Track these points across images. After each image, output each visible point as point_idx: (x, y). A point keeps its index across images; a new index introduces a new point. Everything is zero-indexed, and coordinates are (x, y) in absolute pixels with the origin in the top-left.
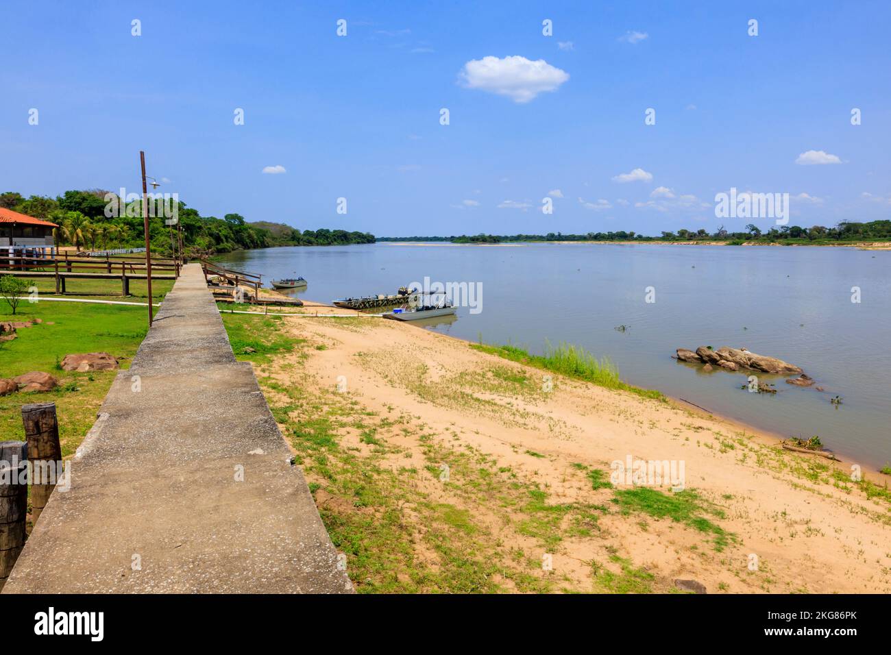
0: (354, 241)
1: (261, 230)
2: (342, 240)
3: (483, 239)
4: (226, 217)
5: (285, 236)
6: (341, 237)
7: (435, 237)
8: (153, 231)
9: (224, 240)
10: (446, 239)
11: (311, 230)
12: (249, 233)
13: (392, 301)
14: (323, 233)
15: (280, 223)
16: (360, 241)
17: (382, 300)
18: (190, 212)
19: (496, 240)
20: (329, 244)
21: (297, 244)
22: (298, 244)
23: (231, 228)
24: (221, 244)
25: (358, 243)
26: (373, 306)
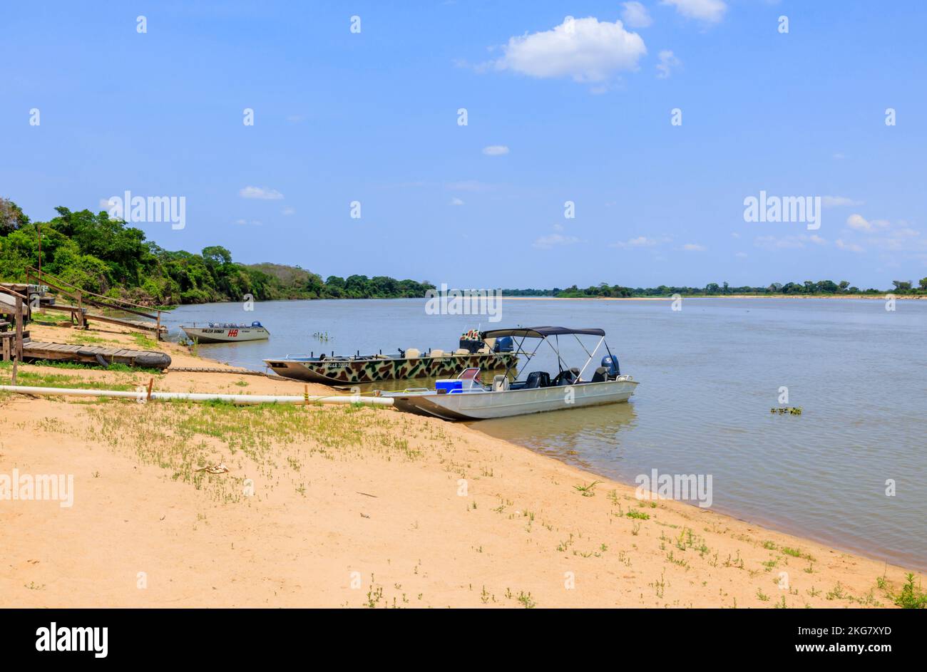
0: (404, 294)
1: (259, 273)
2: (386, 293)
3: (605, 292)
4: (204, 252)
5: (298, 285)
6: (384, 286)
7: (529, 290)
8: (62, 259)
9: (195, 284)
10: (546, 293)
11: (338, 276)
12: (239, 276)
13: (442, 365)
14: (356, 281)
15: (293, 265)
16: (414, 294)
17: (413, 362)
18: (131, 233)
19: (624, 293)
20: (366, 297)
21: (315, 295)
22: (318, 297)
23: (210, 268)
24: (189, 290)
25: (411, 297)
26: (387, 376)
